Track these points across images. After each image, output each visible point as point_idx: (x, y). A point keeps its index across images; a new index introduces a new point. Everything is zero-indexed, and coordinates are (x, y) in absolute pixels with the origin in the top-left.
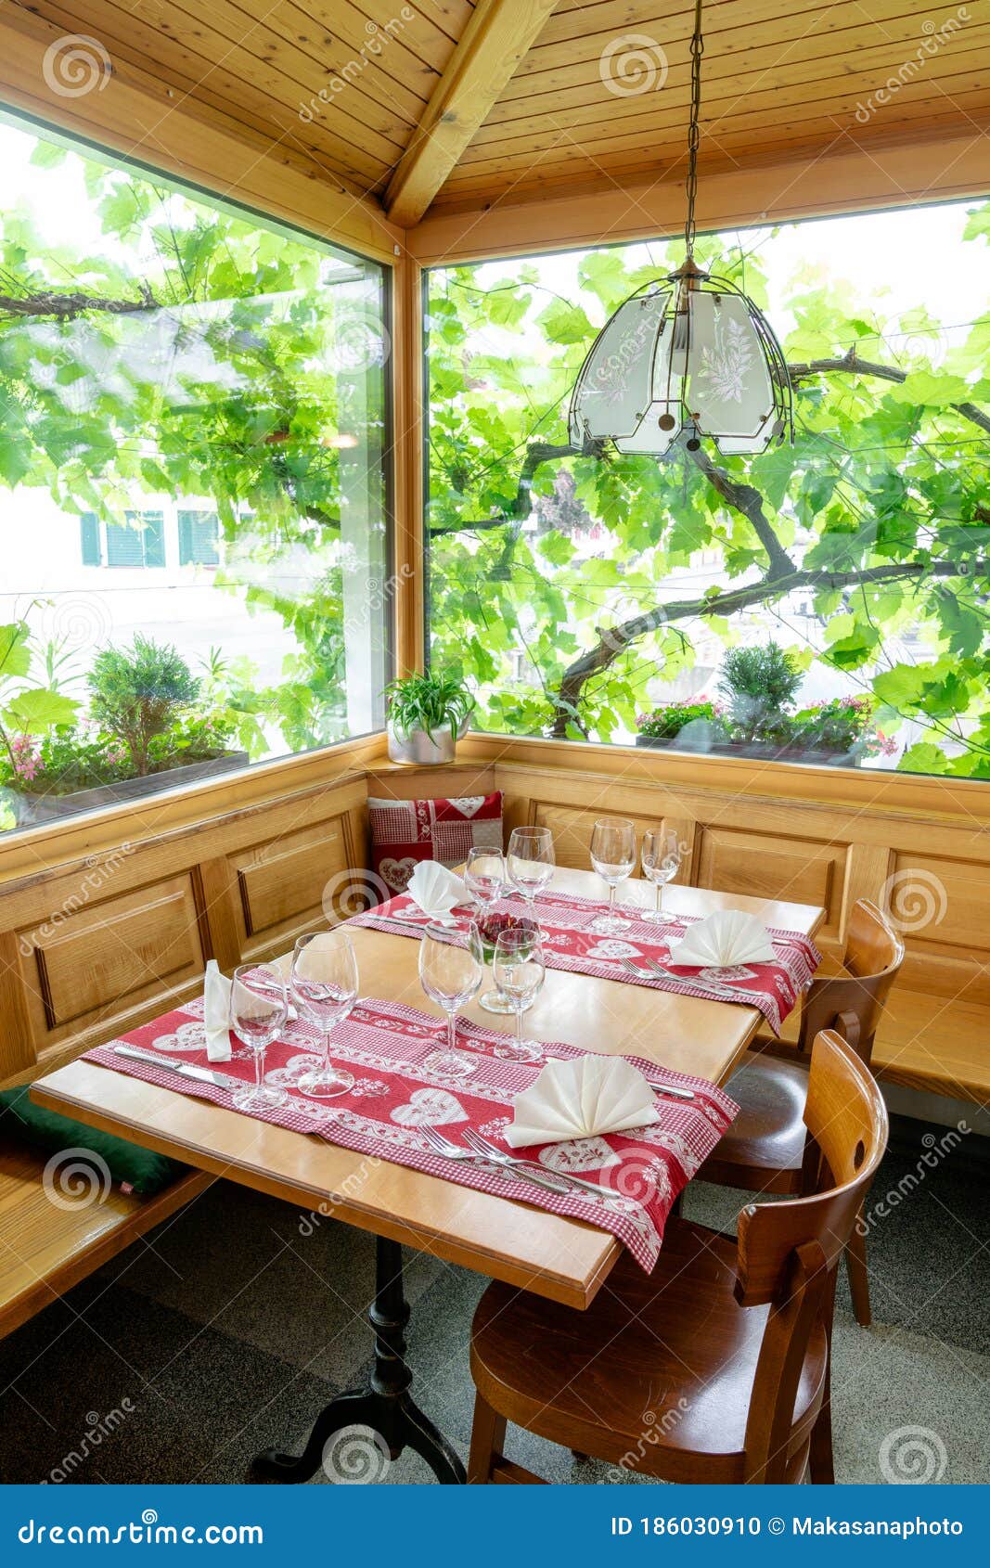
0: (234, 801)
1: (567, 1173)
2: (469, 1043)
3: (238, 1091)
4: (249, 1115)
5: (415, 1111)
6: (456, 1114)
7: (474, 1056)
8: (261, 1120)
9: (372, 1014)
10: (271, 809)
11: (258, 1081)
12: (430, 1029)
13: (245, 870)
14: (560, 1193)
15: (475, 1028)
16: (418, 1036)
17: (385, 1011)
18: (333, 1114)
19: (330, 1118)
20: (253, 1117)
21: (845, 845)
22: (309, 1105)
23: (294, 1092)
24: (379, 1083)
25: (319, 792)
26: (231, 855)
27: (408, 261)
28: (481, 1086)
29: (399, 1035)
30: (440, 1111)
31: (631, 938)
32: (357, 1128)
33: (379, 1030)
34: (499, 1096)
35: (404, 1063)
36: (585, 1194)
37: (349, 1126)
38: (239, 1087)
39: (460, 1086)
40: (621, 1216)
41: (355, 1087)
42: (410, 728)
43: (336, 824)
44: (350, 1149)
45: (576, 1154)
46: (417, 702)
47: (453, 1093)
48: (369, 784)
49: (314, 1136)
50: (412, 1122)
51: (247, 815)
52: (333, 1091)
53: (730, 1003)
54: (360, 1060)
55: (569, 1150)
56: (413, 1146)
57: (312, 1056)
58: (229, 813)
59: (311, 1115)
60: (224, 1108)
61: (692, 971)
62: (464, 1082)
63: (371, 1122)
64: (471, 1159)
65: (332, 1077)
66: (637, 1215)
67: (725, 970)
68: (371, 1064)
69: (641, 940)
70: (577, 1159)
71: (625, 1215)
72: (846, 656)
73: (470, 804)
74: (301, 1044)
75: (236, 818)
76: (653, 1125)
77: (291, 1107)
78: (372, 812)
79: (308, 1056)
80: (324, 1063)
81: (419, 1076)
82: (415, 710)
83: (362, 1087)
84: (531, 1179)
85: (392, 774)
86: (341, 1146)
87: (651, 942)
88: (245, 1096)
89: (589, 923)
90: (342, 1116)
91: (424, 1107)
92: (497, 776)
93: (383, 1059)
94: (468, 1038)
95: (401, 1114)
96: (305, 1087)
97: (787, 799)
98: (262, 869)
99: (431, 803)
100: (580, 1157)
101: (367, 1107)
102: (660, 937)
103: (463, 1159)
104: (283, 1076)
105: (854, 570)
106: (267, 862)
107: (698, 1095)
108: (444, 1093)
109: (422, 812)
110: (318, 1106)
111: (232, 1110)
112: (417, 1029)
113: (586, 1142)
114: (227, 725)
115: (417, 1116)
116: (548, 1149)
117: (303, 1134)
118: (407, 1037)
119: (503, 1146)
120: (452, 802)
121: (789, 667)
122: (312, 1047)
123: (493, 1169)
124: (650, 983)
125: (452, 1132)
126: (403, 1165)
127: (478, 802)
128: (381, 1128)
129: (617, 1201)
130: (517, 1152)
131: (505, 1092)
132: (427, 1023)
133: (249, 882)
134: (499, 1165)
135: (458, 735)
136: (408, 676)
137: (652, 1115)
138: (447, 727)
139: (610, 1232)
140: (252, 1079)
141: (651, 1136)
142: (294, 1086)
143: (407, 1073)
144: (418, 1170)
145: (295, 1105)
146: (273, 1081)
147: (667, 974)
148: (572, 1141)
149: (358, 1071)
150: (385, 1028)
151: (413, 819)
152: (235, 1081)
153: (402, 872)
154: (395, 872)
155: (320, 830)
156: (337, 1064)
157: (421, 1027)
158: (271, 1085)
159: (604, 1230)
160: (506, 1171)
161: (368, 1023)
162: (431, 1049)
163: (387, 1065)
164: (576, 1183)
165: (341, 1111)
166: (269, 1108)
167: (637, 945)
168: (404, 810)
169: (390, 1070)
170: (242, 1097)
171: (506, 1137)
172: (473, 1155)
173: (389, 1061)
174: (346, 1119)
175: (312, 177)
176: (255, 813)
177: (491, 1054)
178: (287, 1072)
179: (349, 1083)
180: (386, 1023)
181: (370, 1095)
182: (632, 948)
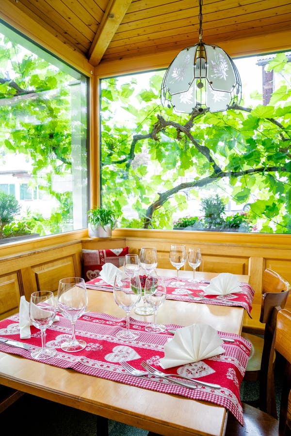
0: (34, 248)
1: (193, 379)
2: (134, 327)
3: (34, 351)
4: (38, 361)
5: (115, 356)
6: (135, 356)
7: (136, 332)
8: (44, 363)
9: (91, 317)
10: (47, 251)
11: (43, 346)
12: (116, 322)
13: (38, 273)
14: (192, 389)
15: (135, 321)
16: (111, 325)
17: (97, 316)
18: (78, 359)
19: (77, 361)
20: (40, 362)
21: (248, 258)
22: (67, 356)
23: (60, 350)
24: (97, 345)
25: (65, 246)
26: (32, 267)
27: (95, 76)
28: (143, 343)
29: (103, 325)
30: (127, 355)
31: (187, 287)
32: (90, 364)
33: (95, 324)
34: (152, 347)
35: (108, 336)
36: (204, 388)
37: (86, 364)
38: (34, 349)
39: (134, 344)
40: (225, 398)
41: (87, 346)
42: (96, 225)
43: (71, 258)
44: (88, 374)
45: (193, 369)
46: (99, 216)
47: (131, 347)
48: (82, 245)
49: (70, 369)
50: (115, 361)
51: (39, 253)
52: (77, 349)
53: (232, 306)
54: (88, 335)
55: (190, 368)
56: (118, 371)
57: (67, 335)
58: (33, 251)
59: (68, 360)
60: (27, 358)
61: (214, 296)
62: (135, 342)
63: (96, 361)
64: (146, 376)
65: (76, 343)
66: (231, 396)
67: (225, 296)
68: (93, 337)
69: (190, 288)
70: (195, 372)
71: (226, 397)
72: (241, 198)
73: (118, 251)
74: (61, 330)
75: (34, 253)
76: (222, 354)
77: (58, 357)
78: (83, 254)
79: (64, 335)
80: (73, 338)
81: (115, 341)
82: (98, 219)
83: (90, 347)
84: (177, 383)
85: (90, 241)
86: (83, 374)
87: (195, 288)
88: (37, 353)
89: (170, 284)
90: (82, 359)
91: (119, 353)
92: (126, 242)
93: (98, 335)
94: (133, 325)
95: (109, 357)
96: (65, 348)
97: (228, 244)
98: (45, 273)
99: (104, 251)
100: (196, 370)
101: (93, 355)
102: (197, 286)
103: (142, 376)
104: (54, 344)
105: (241, 171)
106: (46, 270)
107: (236, 341)
108: (127, 347)
109: (101, 254)
110: (70, 355)
111: (31, 359)
112: (111, 323)
113: (196, 364)
114: (32, 224)
115: (117, 358)
116: (181, 368)
117: (65, 369)
118: (107, 326)
119: (160, 369)
120: (111, 250)
121: (222, 203)
122: (66, 331)
123: (158, 380)
124: (200, 302)
125: (134, 364)
126: (114, 381)
127: (121, 250)
128: (101, 364)
129: (220, 390)
130: (167, 371)
131: (154, 345)
132: (114, 320)
133: (39, 277)
134: (160, 378)
135: (113, 228)
136: (95, 208)
137: (221, 350)
138: (109, 225)
139: (223, 406)
140: (40, 345)
141: (223, 359)
142: (59, 347)
143: (109, 340)
144: (122, 383)
145: (60, 356)
146: (50, 346)
147: (205, 298)
148: (190, 364)
149: (88, 340)
150: (97, 323)
151: (98, 256)
152: (33, 347)
153: (95, 275)
154: (92, 275)
155: (65, 260)
156: (78, 337)
157: (112, 321)
158: (49, 347)
159: (219, 406)
160: (164, 380)
161: (90, 321)
162: (118, 330)
163: (100, 337)
164: (198, 383)
165: (82, 357)
166: (48, 357)
167: (190, 290)
168: (95, 253)
169: (102, 339)
170: (36, 353)
171: (160, 364)
172: (146, 373)
173: (101, 335)
174: (84, 361)
175: (65, 43)
176: (42, 252)
177: (144, 330)
178: (56, 342)
179: (83, 346)
180: (97, 321)
181: (94, 350)
182: (188, 291)
